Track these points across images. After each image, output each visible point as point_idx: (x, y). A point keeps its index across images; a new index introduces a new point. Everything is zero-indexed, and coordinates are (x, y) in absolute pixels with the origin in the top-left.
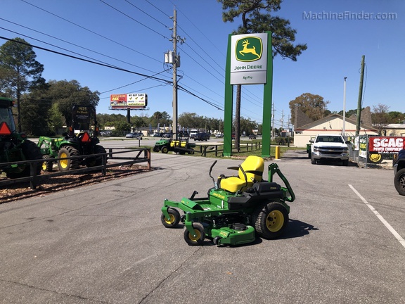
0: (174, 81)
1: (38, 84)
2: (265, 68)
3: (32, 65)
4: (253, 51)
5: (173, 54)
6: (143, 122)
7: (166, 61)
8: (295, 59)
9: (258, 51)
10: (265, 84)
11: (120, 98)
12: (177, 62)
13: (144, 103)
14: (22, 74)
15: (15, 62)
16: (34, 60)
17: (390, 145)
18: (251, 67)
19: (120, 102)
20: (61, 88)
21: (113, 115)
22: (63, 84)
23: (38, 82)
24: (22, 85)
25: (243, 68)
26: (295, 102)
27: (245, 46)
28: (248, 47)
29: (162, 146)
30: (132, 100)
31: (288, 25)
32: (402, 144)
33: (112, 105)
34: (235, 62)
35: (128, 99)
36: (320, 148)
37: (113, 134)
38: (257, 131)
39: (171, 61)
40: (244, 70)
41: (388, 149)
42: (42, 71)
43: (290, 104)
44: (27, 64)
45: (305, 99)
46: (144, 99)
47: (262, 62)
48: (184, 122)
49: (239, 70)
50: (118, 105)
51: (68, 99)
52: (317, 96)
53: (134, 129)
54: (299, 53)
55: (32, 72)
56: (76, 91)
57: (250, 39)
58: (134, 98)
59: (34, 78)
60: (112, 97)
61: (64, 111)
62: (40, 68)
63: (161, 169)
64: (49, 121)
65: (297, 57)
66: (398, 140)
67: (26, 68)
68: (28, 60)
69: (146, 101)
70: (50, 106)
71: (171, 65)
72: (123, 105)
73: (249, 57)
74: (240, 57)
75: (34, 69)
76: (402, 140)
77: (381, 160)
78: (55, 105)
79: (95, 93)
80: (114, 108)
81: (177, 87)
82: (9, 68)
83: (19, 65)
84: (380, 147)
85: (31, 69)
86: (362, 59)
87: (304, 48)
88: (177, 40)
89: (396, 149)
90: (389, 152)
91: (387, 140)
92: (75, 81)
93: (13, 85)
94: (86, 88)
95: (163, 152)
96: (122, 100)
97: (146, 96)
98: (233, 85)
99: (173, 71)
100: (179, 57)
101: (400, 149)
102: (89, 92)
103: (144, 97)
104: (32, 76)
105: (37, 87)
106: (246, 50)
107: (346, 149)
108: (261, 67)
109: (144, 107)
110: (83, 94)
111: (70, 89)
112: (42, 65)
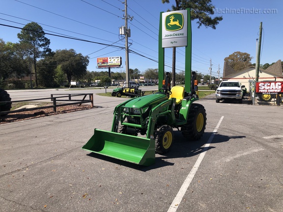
0: (126, 47)
1: (47, 53)
2: (185, 35)
3: (43, 40)
4: (177, 23)
5: (125, 28)
6: (120, 76)
7: (120, 33)
8: (214, 28)
9: (181, 23)
10: (186, 47)
11: (103, 60)
12: (128, 33)
13: (120, 63)
14: (36, 46)
15: (31, 39)
16: (44, 37)
17: (271, 87)
18: (176, 35)
19: (103, 63)
20: (64, 55)
21: (102, 72)
22: (64, 52)
23: (47, 51)
24: (37, 54)
25: (170, 35)
26: (228, 58)
27: (172, 20)
28: (174, 20)
29: (117, 92)
30: (111, 61)
31: (210, 3)
32: (280, 87)
33: (99, 65)
34: (165, 32)
35: (109, 61)
36: (221, 91)
37: (100, 85)
38: (203, 80)
39: (123, 33)
40: (171, 37)
41: (270, 91)
42: (49, 44)
43: (225, 60)
44: (39, 40)
45: (236, 56)
46: (119, 61)
47: (184, 31)
48: (148, 76)
49: (168, 37)
50: (103, 65)
51: (68, 62)
52: (245, 54)
53: (114, 81)
54: (217, 23)
55: (43, 45)
56: (73, 56)
57: (175, 15)
58: (112, 60)
59: (44, 49)
60: (98, 60)
61: (65, 70)
62: (48, 42)
63: (102, 107)
64: (55, 77)
65: (216, 26)
66: (277, 84)
67: (39, 42)
68: (40, 37)
69: (121, 61)
70: (56, 67)
71: (124, 36)
72: (105, 65)
73: (174, 28)
74: (168, 28)
75: (44, 43)
76: (280, 84)
77: (271, 99)
78: (59, 67)
79: (86, 57)
80: (100, 67)
81: (128, 51)
82: (28, 43)
83: (34, 41)
84: (264, 89)
85: (42, 42)
86: (260, 25)
87: (221, 19)
88: (127, 18)
89: (276, 91)
90: (271, 92)
91: (269, 84)
92: (73, 50)
93: (31, 54)
94: (80, 54)
95: (118, 96)
96: (105, 61)
97: (121, 58)
98: (164, 48)
99: (125, 40)
100: (130, 30)
101: (279, 91)
102: (82, 57)
103: (119, 59)
104: (43, 47)
105: (47, 55)
106: (172, 23)
107: (239, 91)
108: (183, 34)
109: (120, 66)
110: (77, 58)
111: (69, 55)
112: (49, 40)
